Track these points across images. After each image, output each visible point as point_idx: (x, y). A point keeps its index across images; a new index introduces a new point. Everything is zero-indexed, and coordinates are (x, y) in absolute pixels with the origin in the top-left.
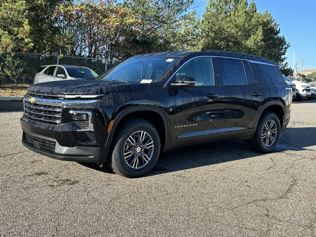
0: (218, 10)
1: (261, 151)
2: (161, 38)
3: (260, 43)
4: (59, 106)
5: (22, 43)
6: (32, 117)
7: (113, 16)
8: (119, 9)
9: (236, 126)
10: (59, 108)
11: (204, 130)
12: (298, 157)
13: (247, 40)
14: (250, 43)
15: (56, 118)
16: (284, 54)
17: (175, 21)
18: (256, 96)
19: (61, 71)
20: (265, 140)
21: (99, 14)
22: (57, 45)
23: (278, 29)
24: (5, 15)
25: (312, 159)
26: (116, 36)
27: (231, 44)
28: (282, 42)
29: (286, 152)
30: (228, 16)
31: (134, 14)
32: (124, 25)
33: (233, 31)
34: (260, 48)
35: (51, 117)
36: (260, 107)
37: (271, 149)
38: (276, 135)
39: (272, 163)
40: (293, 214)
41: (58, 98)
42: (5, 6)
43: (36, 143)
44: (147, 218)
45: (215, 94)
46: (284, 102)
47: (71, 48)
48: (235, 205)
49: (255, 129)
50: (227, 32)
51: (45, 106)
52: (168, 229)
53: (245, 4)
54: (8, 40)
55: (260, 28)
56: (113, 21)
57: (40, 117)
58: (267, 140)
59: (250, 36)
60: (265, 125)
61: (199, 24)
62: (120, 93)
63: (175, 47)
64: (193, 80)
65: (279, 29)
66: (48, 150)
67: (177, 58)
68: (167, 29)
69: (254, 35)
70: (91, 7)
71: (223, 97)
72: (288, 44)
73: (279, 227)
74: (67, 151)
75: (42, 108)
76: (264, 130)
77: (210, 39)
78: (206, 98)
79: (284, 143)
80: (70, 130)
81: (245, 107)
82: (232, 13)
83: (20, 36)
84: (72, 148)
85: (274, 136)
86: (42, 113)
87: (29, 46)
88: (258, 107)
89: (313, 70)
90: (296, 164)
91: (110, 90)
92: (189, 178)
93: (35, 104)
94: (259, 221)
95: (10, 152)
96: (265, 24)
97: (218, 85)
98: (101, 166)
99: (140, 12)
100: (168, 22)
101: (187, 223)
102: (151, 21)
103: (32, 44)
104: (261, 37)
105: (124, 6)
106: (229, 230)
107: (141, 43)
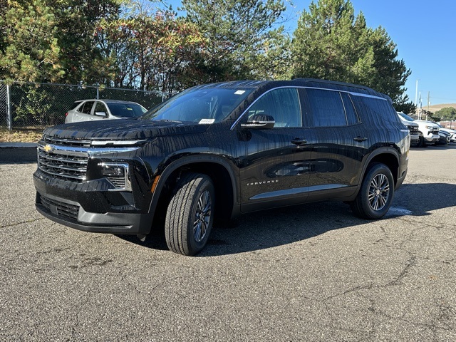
0: (313, 25)
1: (366, 217)
2: (237, 63)
3: (370, 69)
4: (83, 156)
5: (49, 70)
6: (47, 171)
7: (172, 34)
8: (180, 25)
9: (333, 182)
10: (84, 158)
11: (290, 187)
12: (419, 225)
13: (353, 65)
14: (356, 69)
15: (79, 172)
16: (403, 84)
17: (256, 41)
18: (360, 141)
19: (101, 108)
20: (372, 202)
21: (153, 32)
22: (96, 73)
23: (395, 51)
24: (27, 33)
25: (438, 228)
26: (176, 60)
27: (331, 70)
28: (400, 67)
29: (402, 218)
30: (328, 34)
31: (200, 31)
32: (186, 46)
33: (334, 54)
34: (370, 75)
35: (74, 171)
36: (365, 157)
37: (381, 214)
38: (388, 194)
39: (383, 234)
40: (409, 308)
41: (82, 144)
42: (26, 21)
43: (54, 208)
44: (202, 314)
45: (302, 139)
46: (398, 150)
47: (116, 77)
48: (328, 294)
49: (359, 186)
50: (326, 54)
51: (65, 156)
52: (231, 331)
53: (351, 17)
54: (30, 66)
55: (371, 49)
56: (172, 41)
57: (59, 172)
58: (376, 202)
59: (357, 60)
60: (373, 181)
61: (288, 44)
62: (168, 138)
63: (255, 76)
64: (271, 119)
65: (397, 51)
66: (68, 218)
67: (250, 89)
68: (246, 51)
69: (363, 58)
70: (142, 22)
71: (314, 142)
72: (408, 71)
73: (388, 326)
74: (94, 219)
75: (61, 159)
76: (372, 188)
77: (303, 64)
78: (290, 144)
79: (400, 205)
80: (99, 190)
81: (344, 157)
82: (333, 29)
83: (47, 61)
84: (100, 214)
85: (386, 195)
86: (61, 167)
87: (59, 74)
88: (362, 157)
89: (443, 105)
90: (416, 235)
91: (154, 133)
92: (267, 256)
93: (51, 154)
94: (360, 318)
95: (23, 218)
96: (377, 44)
97: (308, 126)
98: (143, 240)
99: (209, 28)
100: (247, 41)
101: (258, 321)
102: (224, 40)
103: (63, 72)
104: (372, 61)
105: (187, 21)
106: (318, 332)
107: (210, 70)
